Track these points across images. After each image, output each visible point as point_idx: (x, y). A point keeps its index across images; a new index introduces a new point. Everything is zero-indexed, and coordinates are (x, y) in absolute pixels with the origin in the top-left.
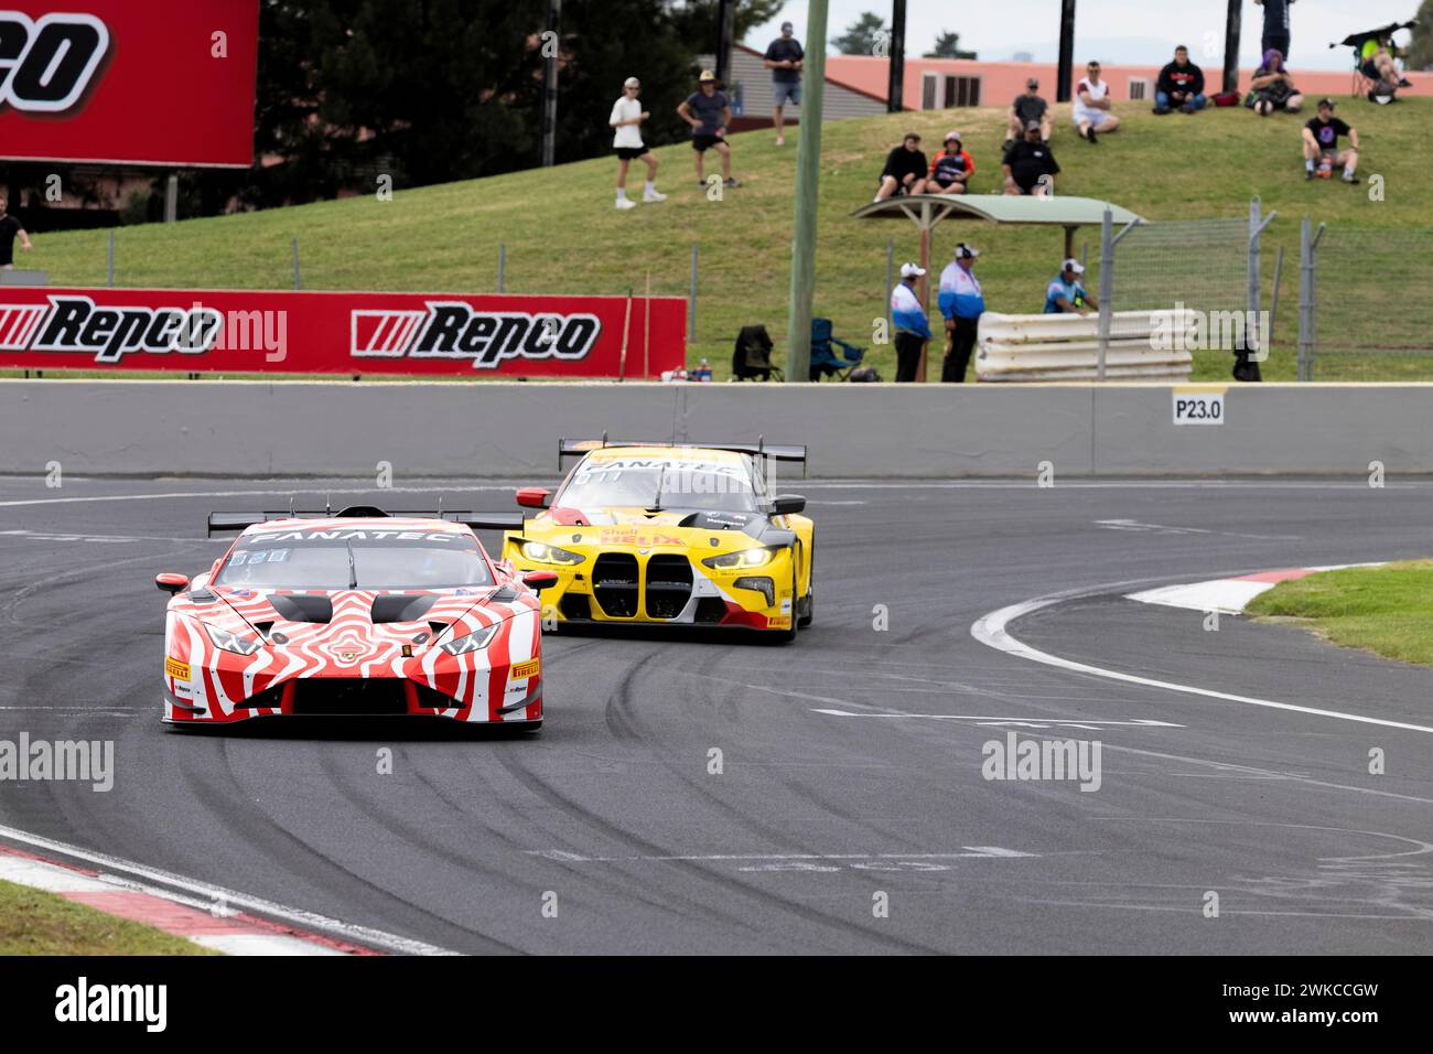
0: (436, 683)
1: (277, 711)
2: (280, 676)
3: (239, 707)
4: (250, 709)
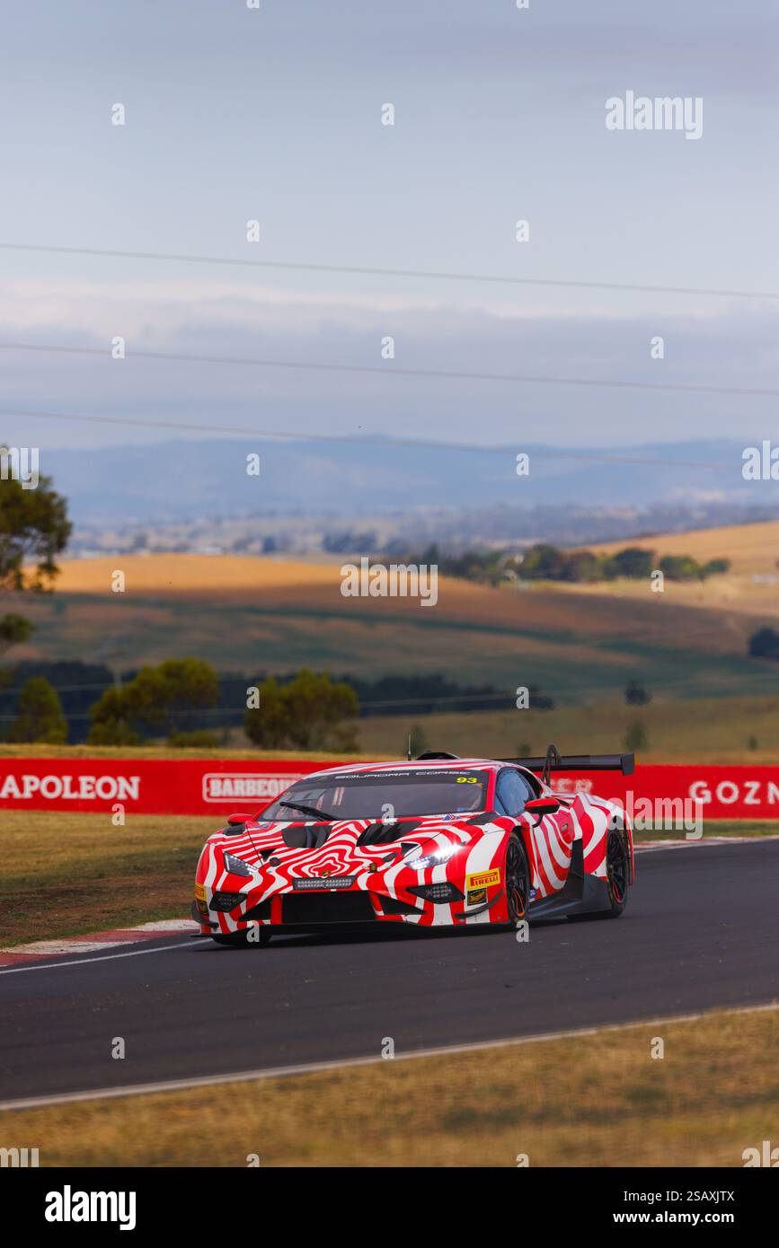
0: (396, 893)
1: (267, 922)
2: (267, 893)
3: (241, 921)
4: (248, 922)
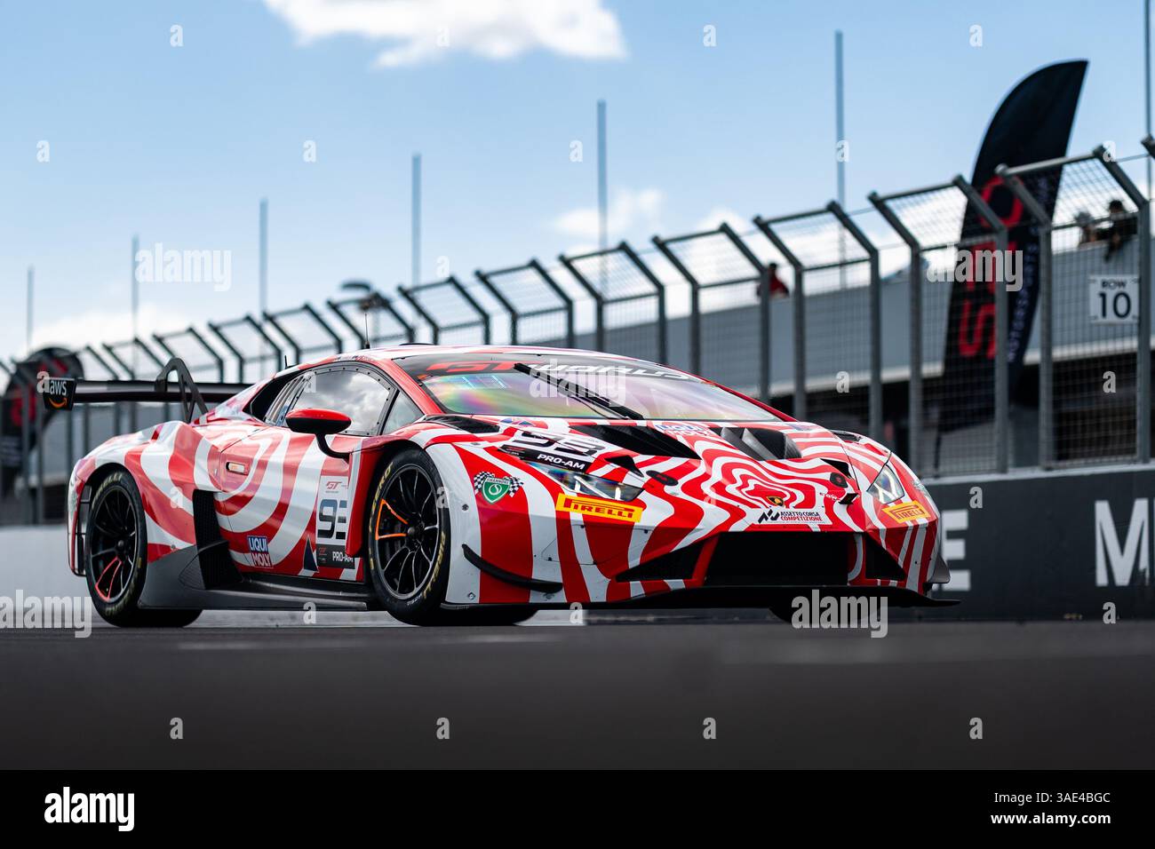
0: (885, 540)
1: (676, 584)
2: (699, 530)
3: (618, 581)
4: (631, 582)
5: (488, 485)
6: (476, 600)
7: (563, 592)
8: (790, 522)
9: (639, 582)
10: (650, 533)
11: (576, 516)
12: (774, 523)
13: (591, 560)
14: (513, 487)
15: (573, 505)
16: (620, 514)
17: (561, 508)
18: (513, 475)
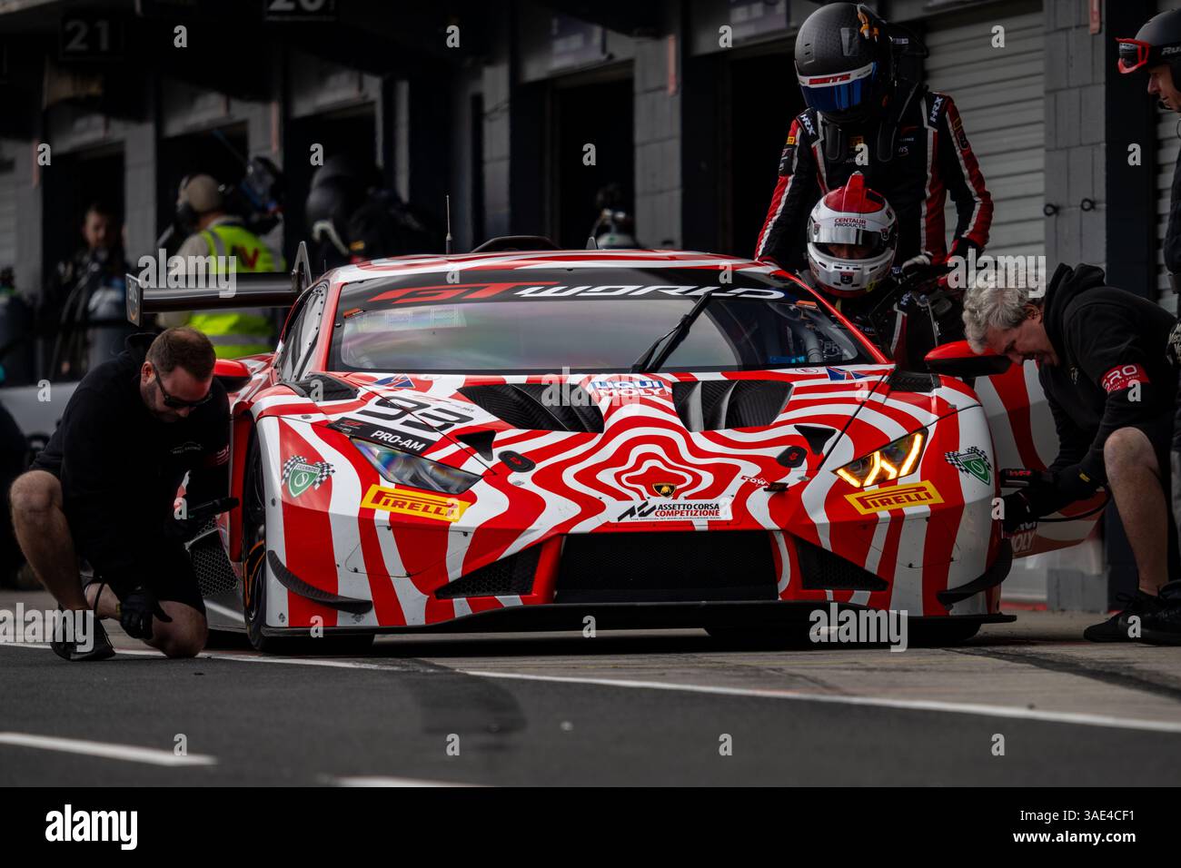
0: (832, 538)
1: (511, 601)
2: (534, 531)
3: (438, 598)
4: (454, 600)
5: (296, 472)
6: (286, 623)
7: (373, 613)
8: (666, 519)
9: (465, 599)
10: (470, 536)
11: (382, 515)
12: (641, 520)
13: (404, 572)
14: (322, 476)
15: (384, 499)
16: (437, 511)
17: (368, 504)
18: (328, 460)
